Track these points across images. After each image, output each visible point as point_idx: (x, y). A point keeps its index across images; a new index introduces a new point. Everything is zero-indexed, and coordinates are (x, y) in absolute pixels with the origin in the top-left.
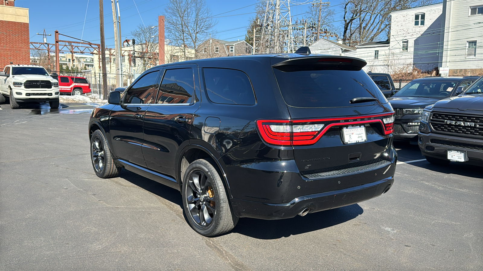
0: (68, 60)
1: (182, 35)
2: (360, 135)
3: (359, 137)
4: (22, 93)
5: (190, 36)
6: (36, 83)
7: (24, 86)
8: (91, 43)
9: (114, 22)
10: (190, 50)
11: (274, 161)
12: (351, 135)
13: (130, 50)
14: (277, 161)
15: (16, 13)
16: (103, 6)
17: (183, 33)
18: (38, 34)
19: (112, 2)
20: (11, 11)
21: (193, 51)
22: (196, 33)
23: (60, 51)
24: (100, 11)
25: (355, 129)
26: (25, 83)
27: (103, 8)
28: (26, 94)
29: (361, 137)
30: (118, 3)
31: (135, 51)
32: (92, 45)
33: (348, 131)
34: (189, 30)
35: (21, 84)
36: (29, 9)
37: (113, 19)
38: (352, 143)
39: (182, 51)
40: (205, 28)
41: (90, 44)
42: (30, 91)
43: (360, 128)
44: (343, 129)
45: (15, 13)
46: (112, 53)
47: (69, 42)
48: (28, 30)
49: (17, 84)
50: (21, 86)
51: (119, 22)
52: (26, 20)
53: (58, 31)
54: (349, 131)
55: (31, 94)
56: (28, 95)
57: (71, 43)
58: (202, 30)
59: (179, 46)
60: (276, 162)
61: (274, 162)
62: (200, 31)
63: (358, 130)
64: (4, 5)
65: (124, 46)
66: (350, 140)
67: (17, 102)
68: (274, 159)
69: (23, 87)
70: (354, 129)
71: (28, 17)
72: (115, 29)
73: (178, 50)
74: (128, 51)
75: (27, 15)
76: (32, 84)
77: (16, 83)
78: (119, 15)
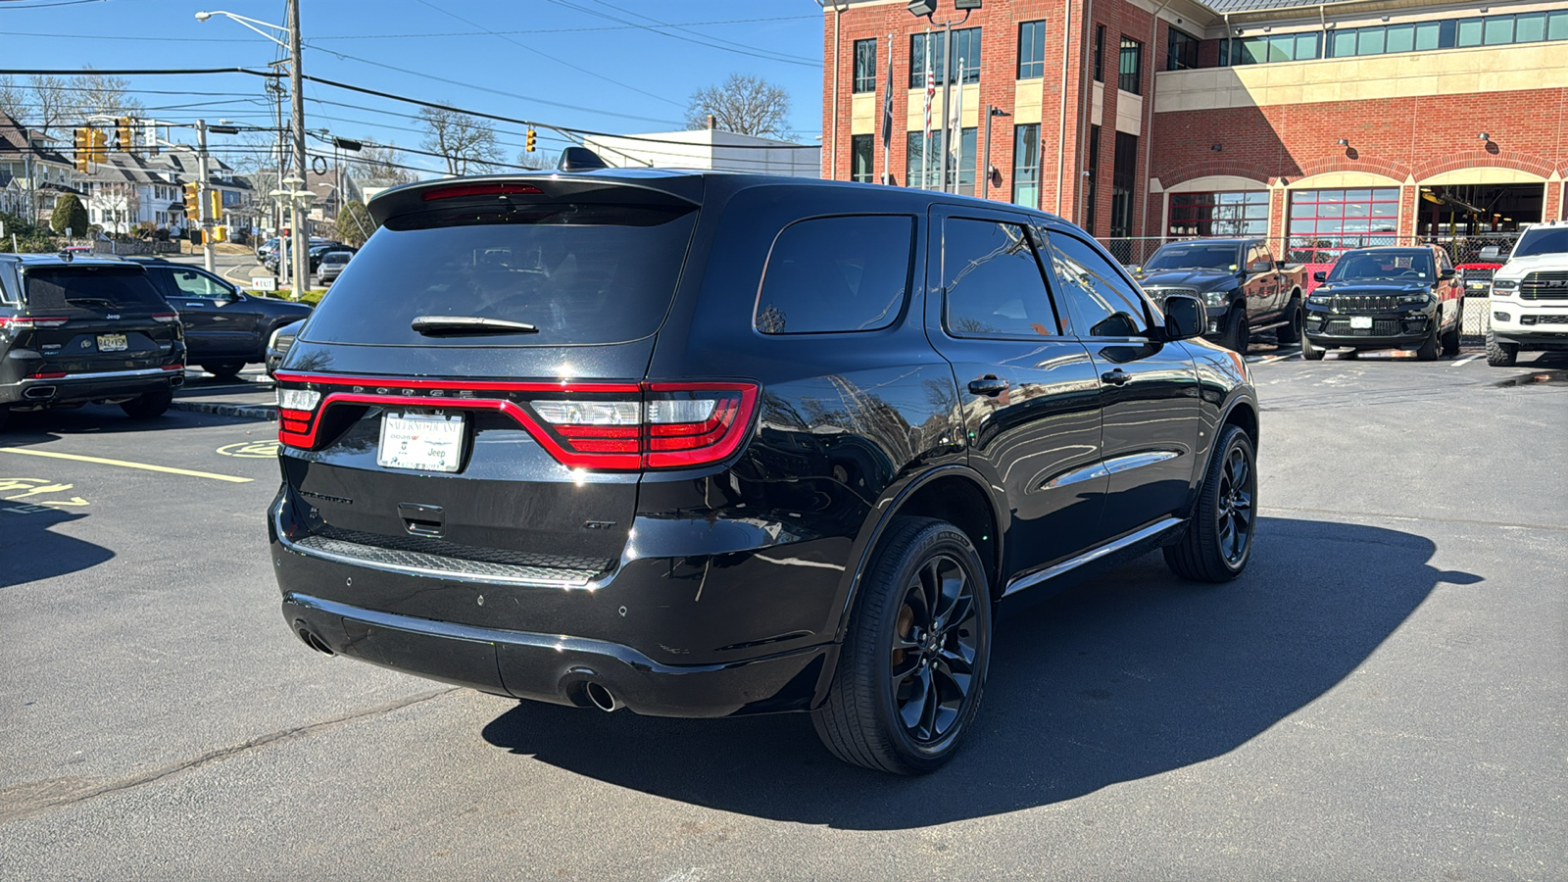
2: (437, 448)
3: (432, 453)
4: (1509, 315)
6: (1559, 283)
7: (1519, 293)
25: (429, 424)
26: (1523, 282)
28: (1523, 317)
29: (442, 454)
33: (401, 427)
35: (1515, 284)
42: (1537, 307)
43: (446, 424)
49: (1504, 287)
50: (1511, 292)
54: (407, 427)
55: (1538, 319)
56: (1529, 320)
63: (436, 428)
66: (398, 456)
67: (1500, 344)
69: (1516, 294)
70: (422, 424)
76: (1548, 283)
77: (1501, 282)
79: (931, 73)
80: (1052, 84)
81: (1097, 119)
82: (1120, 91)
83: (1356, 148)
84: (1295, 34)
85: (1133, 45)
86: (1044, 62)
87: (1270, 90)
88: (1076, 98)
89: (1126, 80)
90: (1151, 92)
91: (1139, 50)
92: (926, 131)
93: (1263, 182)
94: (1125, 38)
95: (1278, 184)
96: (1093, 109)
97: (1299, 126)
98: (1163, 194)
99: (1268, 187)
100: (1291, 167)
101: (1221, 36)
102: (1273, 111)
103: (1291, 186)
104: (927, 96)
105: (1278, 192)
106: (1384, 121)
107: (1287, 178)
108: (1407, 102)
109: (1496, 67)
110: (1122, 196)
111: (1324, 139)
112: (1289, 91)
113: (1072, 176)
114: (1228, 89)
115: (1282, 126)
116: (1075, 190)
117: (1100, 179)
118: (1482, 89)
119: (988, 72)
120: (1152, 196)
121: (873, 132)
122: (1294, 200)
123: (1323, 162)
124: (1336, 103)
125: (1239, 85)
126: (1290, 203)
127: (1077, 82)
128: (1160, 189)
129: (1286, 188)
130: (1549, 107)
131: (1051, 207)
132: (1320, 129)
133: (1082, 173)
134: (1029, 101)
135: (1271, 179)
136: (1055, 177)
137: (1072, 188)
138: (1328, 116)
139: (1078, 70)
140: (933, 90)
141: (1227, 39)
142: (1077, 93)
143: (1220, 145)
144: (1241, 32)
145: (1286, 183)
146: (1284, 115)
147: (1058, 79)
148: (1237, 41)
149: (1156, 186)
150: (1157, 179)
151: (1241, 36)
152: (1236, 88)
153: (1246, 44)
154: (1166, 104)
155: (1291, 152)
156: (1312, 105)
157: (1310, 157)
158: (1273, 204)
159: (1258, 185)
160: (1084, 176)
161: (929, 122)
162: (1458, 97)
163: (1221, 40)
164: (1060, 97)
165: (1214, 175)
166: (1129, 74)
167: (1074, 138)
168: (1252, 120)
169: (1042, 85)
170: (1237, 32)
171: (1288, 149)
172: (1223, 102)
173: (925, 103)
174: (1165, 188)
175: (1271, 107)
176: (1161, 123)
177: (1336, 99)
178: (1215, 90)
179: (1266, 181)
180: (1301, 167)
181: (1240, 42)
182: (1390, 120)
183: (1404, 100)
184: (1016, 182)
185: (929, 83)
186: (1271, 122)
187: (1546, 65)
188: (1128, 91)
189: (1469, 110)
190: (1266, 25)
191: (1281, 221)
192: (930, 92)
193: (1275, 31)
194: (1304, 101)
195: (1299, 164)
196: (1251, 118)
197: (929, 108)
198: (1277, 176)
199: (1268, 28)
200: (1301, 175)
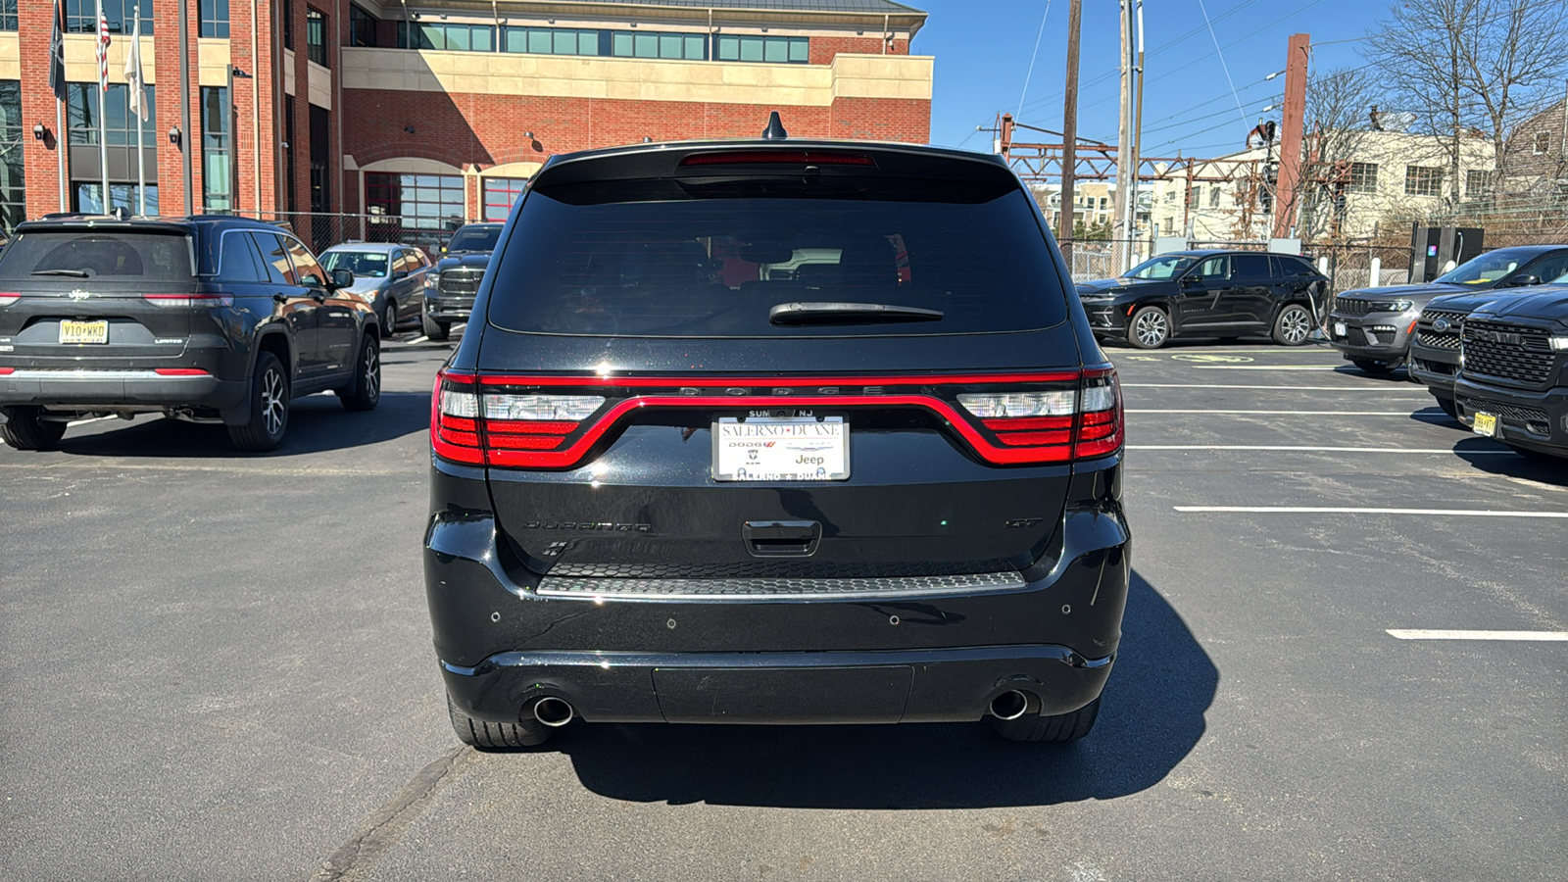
0: (1086, 203)
1: (1452, 94)
2: (810, 454)
3: (803, 460)
5: (1482, 94)
8: (1106, 147)
9: (1123, 71)
10: (1476, 145)
11: (467, 520)
12: (762, 450)
13: (1255, 161)
14: (479, 520)
15: (901, 73)
16: (1079, 26)
17: (1456, 85)
18: (980, 130)
19: (1123, 7)
20: (888, 70)
21: (1489, 149)
22: (1506, 82)
23: (1038, 177)
24: (1070, 41)
25: (790, 427)
27: (1078, 31)
29: (819, 461)
30: (1140, 9)
31: (1273, 163)
32: (1107, 153)
33: (744, 433)
34: (1478, 74)
36: (933, 57)
37: (1120, 62)
38: (755, 479)
39: (1445, 150)
40: (1548, 61)
41: (1104, 149)
43: (818, 426)
44: (717, 421)
45: (898, 74)
46: (1194, 173)
47: (1040, 147)
48: (927, 120)
51: (1140, 69)
52: (923, 90)
53: (1011, 115)
54: (752, 433)
57: (1046, 149)
58: (1537, 66)
59: (1436, 135)
60: (477, 523)
61: (469, 523)
62: (1527, 73)
63: (803, 432)
64: (881, 53)
65: (1250, 147)
66: (747, 468)
68: (466, 511)
71: (931, 83)
72: (1125, 94)
73: (1429, 150)
74: (1250, 164)
75: (928, 76)
78: (1141, 49)
79: (104, 18)
80: (240, 46)
81: (290, 88)
82: (310, 62)
83: (541, 142)
84: (470, 25)
85: (319, 16)
86: (230, 22)
87: (457, 77)
88: (269, 65)
89: (314, 52)
90: (339, 66)
91: (324, 20)
92: (103, 84)
93: (457, 167)
94: (312, 8)
95: (472, 170)
96: (286, 78)
97: (487, 116)
98: (358, 171)
99: (463, 172)
100: (483, 155)
101: (398, 17)
102: (461, 99)
103: (484, 173)
104: (100, 44)
105: (472, 178)
106: (563, 118)
107: (480, 165)
108: (582, 102)
109: (653, 78)
110: (318, 171)
111: (511, 131)
112: (476, 81)
113: (271, 146)
114: (416, 72)
115: (471, 114)
116: (274, 161)
117: (298, 151)
118: (643, 97)
119: (164, 26)
120: (346, 172)
121: (19, 78)
122: (487, 187)
123: (511, 152)
124: (520, 97)
125: (426, 69)
126: (484, 190)
127: (269, 47)
128: (355, 167)
129: (479, 175)
130: (696, 119)
131: (250, 177)
132: (506, 121)
133: (281, 144)
134: (213, 62)
135: (465, 165)
136: (251, 145)
137: (271, 159)
138: (514, 108)
139: (269, 36)
140: (109, 38)
141: (405, 22)
142: (269, 59)
143: (413, 127)
144: (418, 16)
145: (479, 170)
146: (472, 104)
147: (246, 42)
148: (414, 25)
149: (350, 162)
150: (351, 156)
151: (419, 20)
152: (424, 72)
153: (424, 28)
154: (355, 81)
155: (481, 140)
156: (498, 96)
157: (499, 146)
158: (469, 189)
159: (453, 170)
160: (283, 146)
161: (105, 74)
162: (624, 102)
163: (399, 22)
164: (251, 61)
165: (409, 156)
166: (316, 45)
167: (270, 106)
168: (442, 105)
169: (228, 47)
170: (414, 16)
171: (479, 137)
172: (412, 85)
173: (99, 52)
174: (359, 166)
175: (459, 95)
176: (350, 99)
177: (520, 93)
178: (403, 71)
179: (460, 167)
180: (492, 156)
181: (418, 26)
182: (568, 117)
183: (579, 100)
184: (206, 149)
185: (102, 30)
186: (460, 109)
187: (692, 81)
188: (317, 62)
189: (633, 115)
190: (442, 12)
191: (476, 206)
192: (103, 39)
193: (451, 19)
194: (490, 92)
195: (490, 152)
196: (440, 103)
197: (104, 57)
198: (469, 162)
199: (444, 16)
200: (492, 163)
